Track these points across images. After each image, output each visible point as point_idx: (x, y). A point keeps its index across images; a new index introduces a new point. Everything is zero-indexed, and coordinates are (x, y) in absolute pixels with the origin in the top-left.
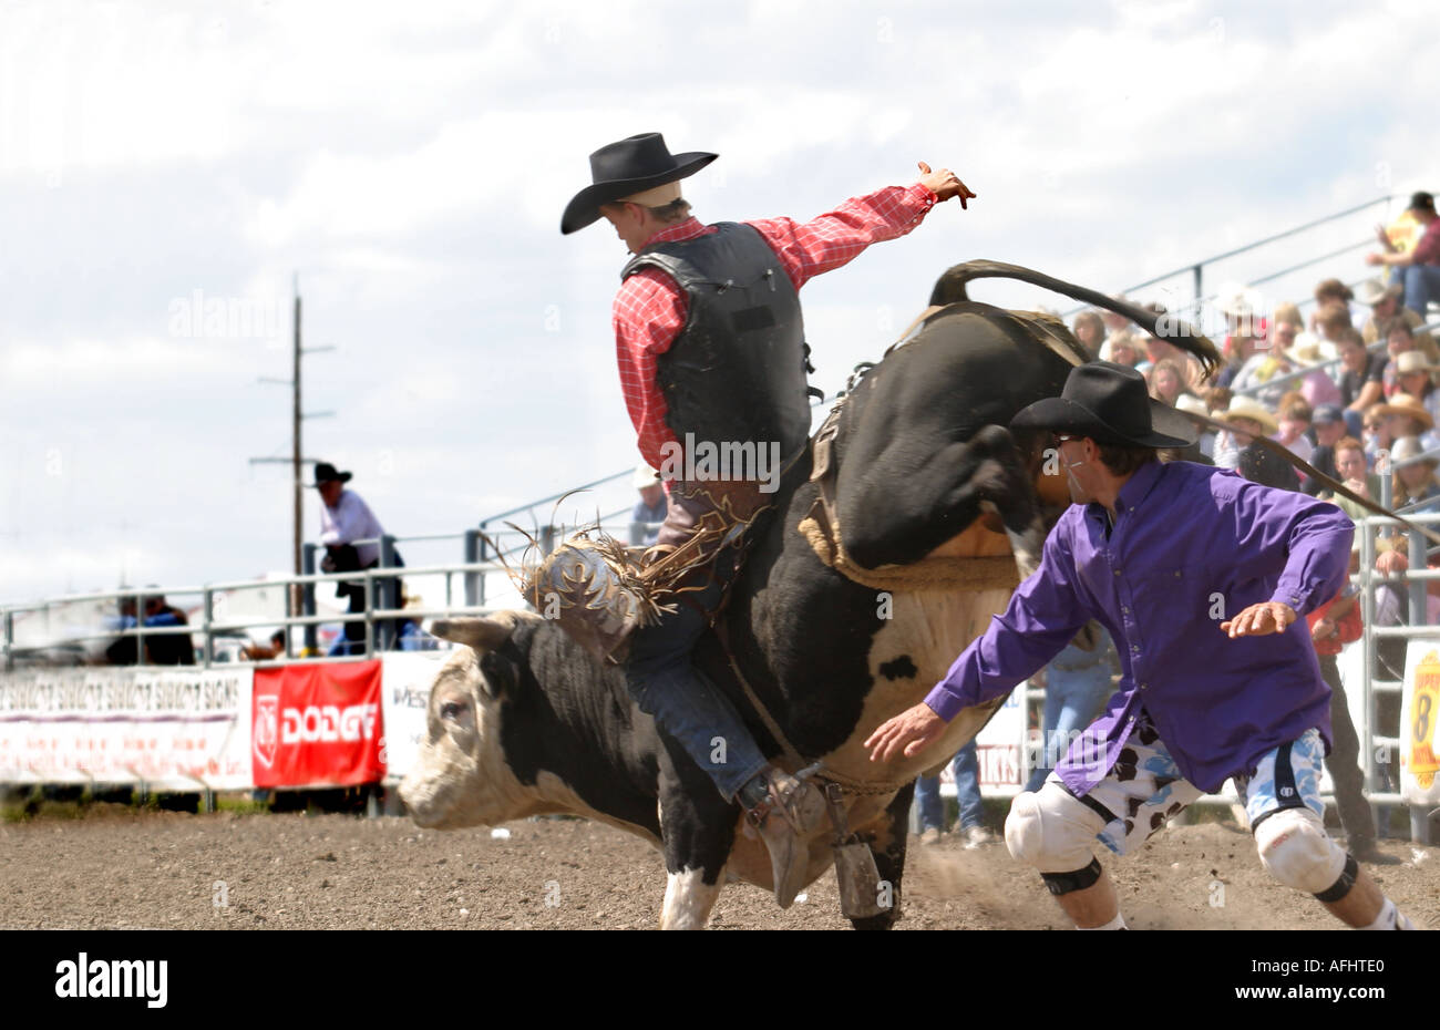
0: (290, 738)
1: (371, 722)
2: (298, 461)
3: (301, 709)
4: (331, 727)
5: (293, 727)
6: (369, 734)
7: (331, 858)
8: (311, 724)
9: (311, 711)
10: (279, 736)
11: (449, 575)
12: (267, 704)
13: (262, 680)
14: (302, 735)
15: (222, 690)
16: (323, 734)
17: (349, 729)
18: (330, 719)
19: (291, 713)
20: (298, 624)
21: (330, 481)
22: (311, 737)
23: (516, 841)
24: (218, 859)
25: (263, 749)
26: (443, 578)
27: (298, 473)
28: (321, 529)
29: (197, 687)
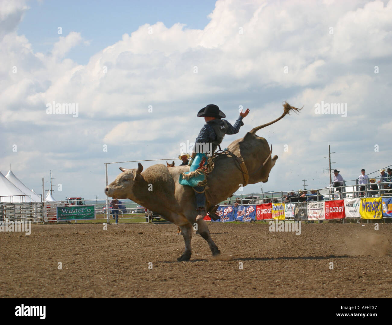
0: (331, 212)
1: (343, 209)
2: (330, 170)
3: (332, 207)
4: (337, 210)
5: (331, 210)
6: (343, 211)
7: (338, 230)
8: (334, 210)
9: (334, 207)
10: (329, 211)
11: (354, 186)
12: (327, 207)
13: (326, 203)
14: (332, 211)
15: (320, 205)
16: (336, 211)
17: (340, 210)
18: (337, 209)
19: (331, 208)
20: (331, 195)
21: (336, 172)
22: (334, 211)
23: (365, 226)
24: (321, 230)
25: (327, 213)
26: (353, 187)
27: (330, 172)
28: (335, 179)
29: (317, 204)
